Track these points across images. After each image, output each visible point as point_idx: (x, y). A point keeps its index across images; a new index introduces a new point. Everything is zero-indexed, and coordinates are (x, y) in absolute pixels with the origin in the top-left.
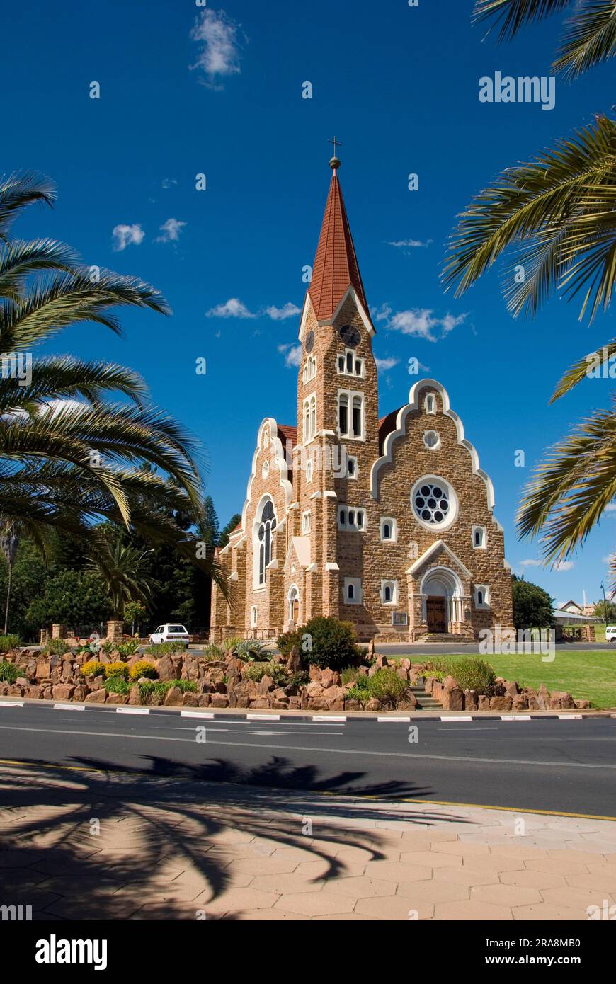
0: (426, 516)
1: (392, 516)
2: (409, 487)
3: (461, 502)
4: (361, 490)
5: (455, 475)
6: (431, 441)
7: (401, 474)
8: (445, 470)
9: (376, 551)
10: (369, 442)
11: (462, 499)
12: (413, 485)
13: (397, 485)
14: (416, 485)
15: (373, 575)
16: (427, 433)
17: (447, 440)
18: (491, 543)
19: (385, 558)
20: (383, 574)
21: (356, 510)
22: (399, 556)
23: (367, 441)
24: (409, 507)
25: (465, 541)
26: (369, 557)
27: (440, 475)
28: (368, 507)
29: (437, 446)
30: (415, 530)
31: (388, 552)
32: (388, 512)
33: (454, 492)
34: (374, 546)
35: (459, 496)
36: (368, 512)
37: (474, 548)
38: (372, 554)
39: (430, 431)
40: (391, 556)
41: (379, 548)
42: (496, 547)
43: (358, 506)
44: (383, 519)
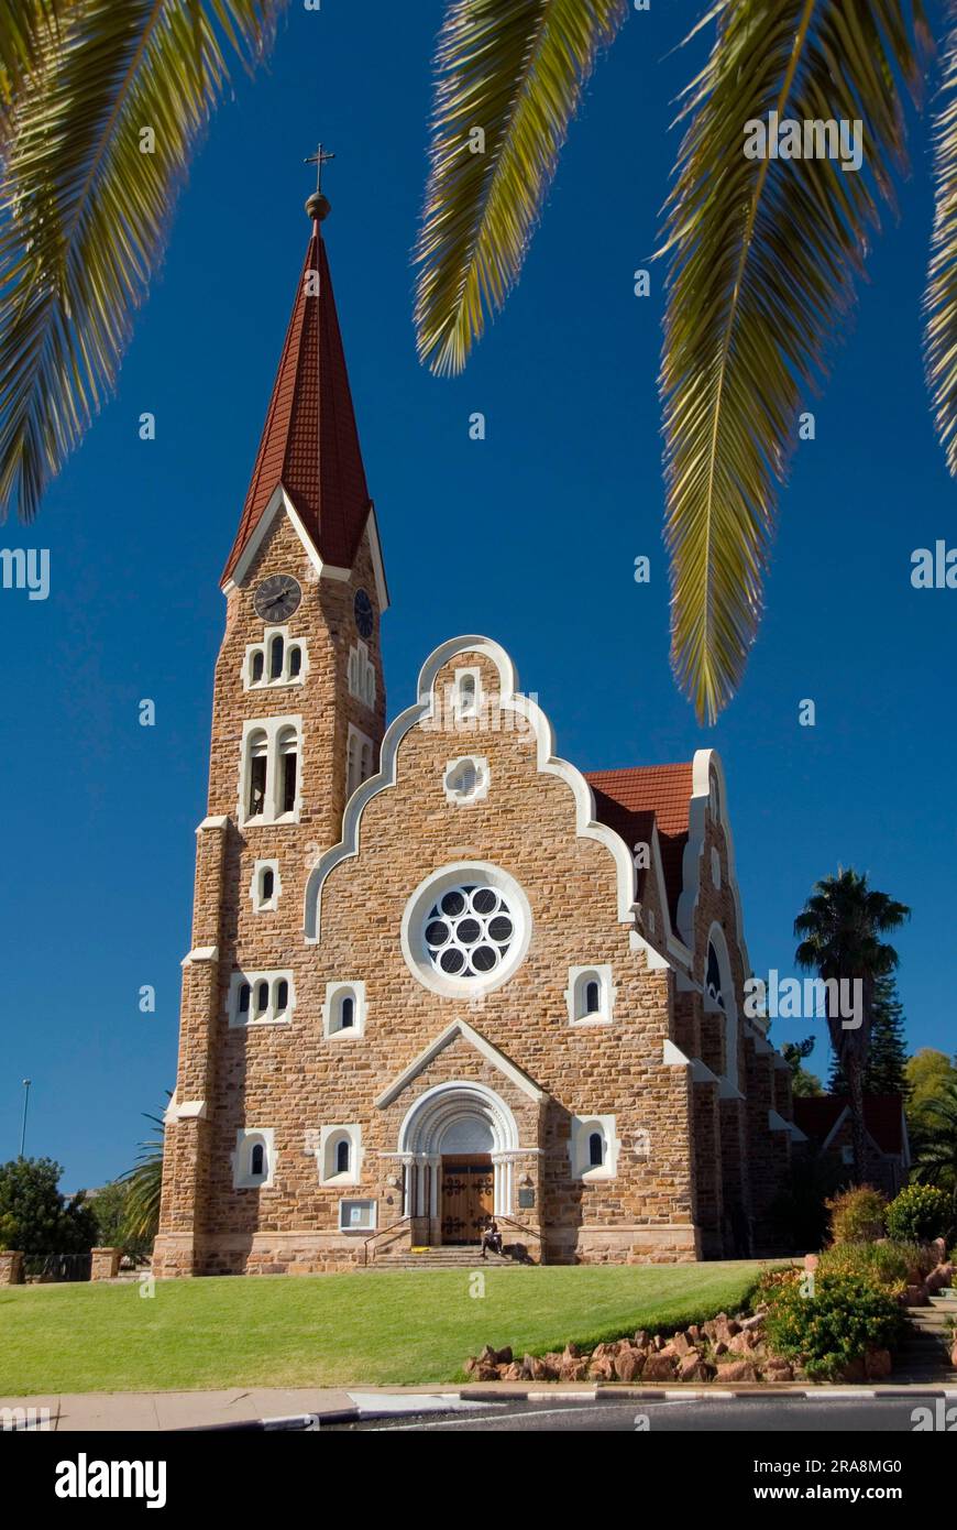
0: (452, 962)
1: (356, 976)
2: (398, 901)
3: (537, 915)
4: (285, 931)
5: (524, 850)
6: (466, 779)
7: (380, 875)
8: (498, 844)
9: (312, 1061)
10: (309, 820)
11: (540, 907)
12: (410, 895)
13: (369, 904)
14: (418, 893)
15: (303, 1117)
16: (452, 765)
17: (507, 770)
18: (623, 1005)
19: (332, 1075)
20: (326, 1114)
21: (271, 977)
22: (368, 1066)
23: (302, 821)
24: (398, 948)
25: (545, 1010)
26: (295, 1076)
27: (484, 857)
28: (297, 968)
29: (480, 791)
30: (410, 1002)
31: (340, 1060)
32: (344, 970)
33: (521, 892)
34: (307, 1053)
35: (532, 902)
36: (298, 977)
37: (572, 1023)
38: (301, 1070)
39: (461, 759)
40: (343, 1069)
41: (319, 1055)
42: (640, 1011)
43: (274, 966)
44: (332, 988)
